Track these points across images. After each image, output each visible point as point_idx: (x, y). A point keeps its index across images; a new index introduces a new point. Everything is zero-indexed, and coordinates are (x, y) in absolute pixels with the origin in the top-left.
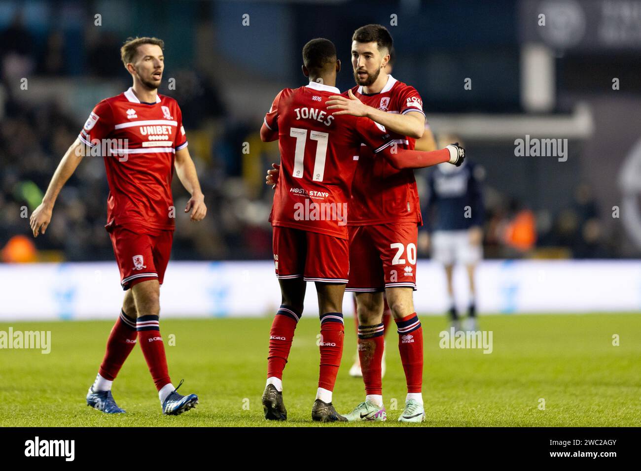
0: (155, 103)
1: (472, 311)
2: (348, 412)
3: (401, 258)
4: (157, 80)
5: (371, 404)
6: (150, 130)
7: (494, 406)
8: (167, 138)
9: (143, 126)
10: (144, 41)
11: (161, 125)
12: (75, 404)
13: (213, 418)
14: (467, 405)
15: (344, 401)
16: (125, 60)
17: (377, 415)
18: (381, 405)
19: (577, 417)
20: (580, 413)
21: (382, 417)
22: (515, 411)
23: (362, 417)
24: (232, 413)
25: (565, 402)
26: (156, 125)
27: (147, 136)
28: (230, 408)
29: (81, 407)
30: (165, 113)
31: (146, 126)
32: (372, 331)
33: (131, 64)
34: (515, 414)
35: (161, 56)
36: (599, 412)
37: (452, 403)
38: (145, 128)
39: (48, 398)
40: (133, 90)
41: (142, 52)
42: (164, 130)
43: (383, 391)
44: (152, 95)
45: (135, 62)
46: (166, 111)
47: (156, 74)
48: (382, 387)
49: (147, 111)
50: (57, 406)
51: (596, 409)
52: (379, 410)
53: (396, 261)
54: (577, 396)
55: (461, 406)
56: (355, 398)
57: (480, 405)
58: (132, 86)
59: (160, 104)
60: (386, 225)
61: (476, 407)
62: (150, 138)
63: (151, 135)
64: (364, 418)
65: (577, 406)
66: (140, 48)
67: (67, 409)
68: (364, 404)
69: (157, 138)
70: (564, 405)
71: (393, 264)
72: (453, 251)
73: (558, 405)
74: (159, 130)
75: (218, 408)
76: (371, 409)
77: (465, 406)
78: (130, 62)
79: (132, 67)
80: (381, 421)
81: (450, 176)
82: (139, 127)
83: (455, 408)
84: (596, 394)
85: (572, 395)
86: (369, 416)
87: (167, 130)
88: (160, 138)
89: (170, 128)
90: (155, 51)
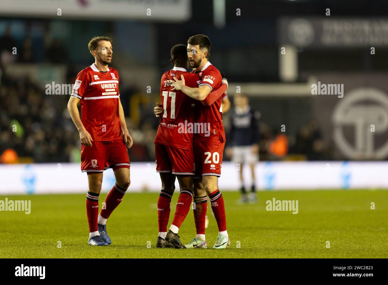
0: (107, 72)
1: (253, 189)
2: (187, 244)
3: (209, 160)
4: (109, 60)
5: (199, 239)
6: (106, 86)
7: (265, 240)
8: (114, 90)
9: (103, 84)
10: (102, 39)
11: (111, 83)
12: (39, 240)
13: (114, 247)
14: (251, 240)
15: (184, 237)
16: (91, 49)
17: (202, 245)
18: (204, 239)
19: (310, 246)
20: (311, 244)
21: (205, 246)
22: (277, 243)
23: (194, 246)
24: (124, 244)
25: (303, 238)
26: (109, 83)
27: (105, 89)
28: (123, 241)
29: (42, 241)
30: (113, 76)
31: (104, 84)
32: (200, 200)
33: (95, 51)
34: (277, 244)
35: (111, 47)
36: (322, 243)
37: (242, 239)
38: (104, 85)
39: (24, 236)
40: (95, 65)
41: (101, 45)
42: (113, 86)
43: (205, 232)
44: (105, 68)
45: (97, 51)
46: (113, 75)
47: (109, 57)
48: (205, 230)
49: (103, 76)
50: (30, 241)
51: (320, 242)
52: (203, 242)
53: (207, 161)
54: (309, 235)
55: (247, 240)
56: (190, 236)
57: (258, 239)
58: (94, 62)
59: (110, 72)
60: (204, 142)
61: (256, 241)
62: (106, 90)
63: (107, 89)
64: (195, 247)
65: (310, 240)
66: (100, 43)
67: (35, 242)
68: (195, 239)
69: (109, 90)
70: (303, 240)
71: (205, 163)
72: (243, 157)
73: (299, 239)
74: (111, 86)
75: (116, 241)
76: (199, 242)
77: (249, 240)
78: (94, 50)
79: (95, 53)
80: (204, 248)
81: (242, 116)
82: (100, 84)
83: (244, 241)
84: (320, 234)
85: (307, 234)
86: (198, 245)
87: (115, 86)
88: (111, 90)
89: (116, 84)
90: (108, 44)
